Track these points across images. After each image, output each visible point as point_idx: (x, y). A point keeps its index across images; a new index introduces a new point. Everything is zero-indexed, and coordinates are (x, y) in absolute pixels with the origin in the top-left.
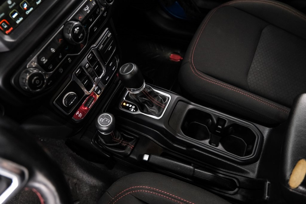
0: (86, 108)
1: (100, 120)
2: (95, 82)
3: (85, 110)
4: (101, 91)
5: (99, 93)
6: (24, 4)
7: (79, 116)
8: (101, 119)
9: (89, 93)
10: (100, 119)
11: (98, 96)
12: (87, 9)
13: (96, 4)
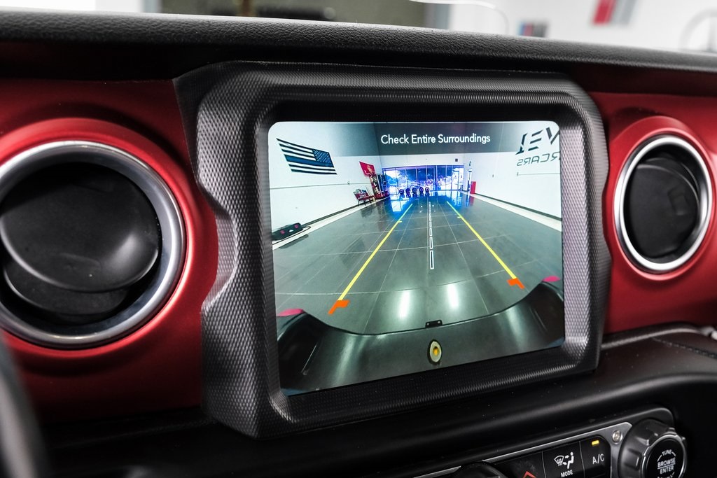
12: (565, 463)
13: (603, 464)
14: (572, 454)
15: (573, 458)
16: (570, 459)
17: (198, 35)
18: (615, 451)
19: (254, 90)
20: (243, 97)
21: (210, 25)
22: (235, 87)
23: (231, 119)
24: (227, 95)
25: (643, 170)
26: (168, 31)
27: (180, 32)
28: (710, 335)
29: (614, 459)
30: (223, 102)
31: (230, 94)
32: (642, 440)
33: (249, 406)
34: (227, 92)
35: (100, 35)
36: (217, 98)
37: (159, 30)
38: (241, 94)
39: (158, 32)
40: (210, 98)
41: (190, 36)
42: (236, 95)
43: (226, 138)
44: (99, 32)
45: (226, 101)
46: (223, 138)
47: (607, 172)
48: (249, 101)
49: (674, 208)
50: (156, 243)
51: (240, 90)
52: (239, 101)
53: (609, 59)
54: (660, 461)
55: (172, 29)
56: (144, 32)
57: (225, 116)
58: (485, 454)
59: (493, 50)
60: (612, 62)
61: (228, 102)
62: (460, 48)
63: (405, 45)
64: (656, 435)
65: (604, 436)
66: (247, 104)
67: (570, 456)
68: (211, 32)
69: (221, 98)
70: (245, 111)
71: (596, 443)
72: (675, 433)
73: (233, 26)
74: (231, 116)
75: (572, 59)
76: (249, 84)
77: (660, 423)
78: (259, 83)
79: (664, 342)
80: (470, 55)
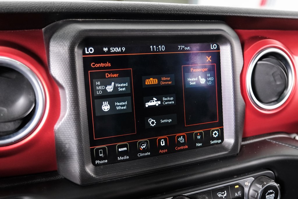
6: (144, 143)
12: (222, 196)
13: (241, 196)
14: (225, 191)
15: (226, 193)
16: (224, 194)
17: (49, 8)
18: (246, 190)
19: (74, 32)
20: (69, 35)
21: (54, 3)
22: (66, 31)
23: (64, 45)
24: (62, 34)
25: (260, 64)
26: (34, 6)
27: (40, 7)
28: (295, 138)
29: (246, 194)
30: (60, 37)
31: (64, 34)
32: (258, 185)
33: (77, 169)
34: (62, 33)
35: (3, 9)
36: (58, 36)
37: (31, 6)
38: (69, 34)
39: (30, 7)
40: (55, 36)
41: (44, 8)
42: (66, 34)
43: (62, 53)
44: (3, 8)
45: (62, 37)
46: (60, 54)
47: (243, 65)
48: (72, 36)
49: (275, 81)
50: (33, 100)
51: (68, 32)
52: (68, 37)
53: (243, 14)
54: (267, 195)
55: (37, 6)
56: (24, 7)
57: (61, 44)
58: (184, 192)
59: (187, 11)
60: (245, 15)
61: (63, 37)
62: (171, 10)
63: (145, 10)
64: (265, 183)
65: (240, 183)
66: (71, 38)
67: (225, 193)
68: (54, 7)
69: (60, 36)
70: (70, 41)
71: (237, 187)
72: (274, 183)
73: (65, 4)
74: (64, 44)
75: (225, 14)
76: (72, 29)
77: (268, 177)
78: (77, 28)
79: (271, 141)
80: (176, 13)
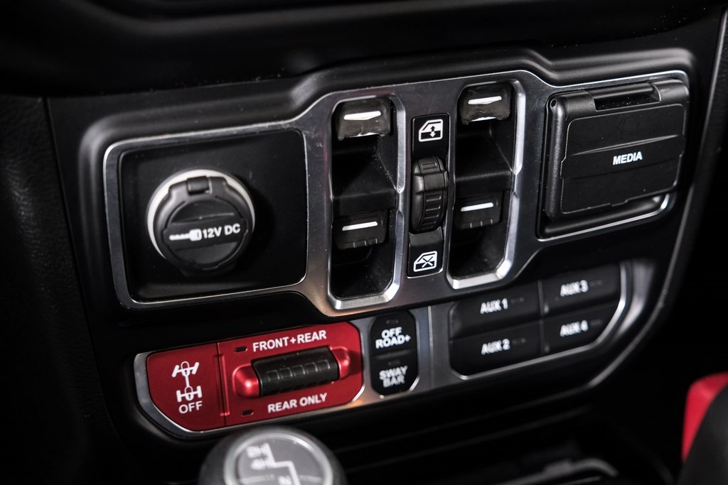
0: (248, 384)
1: (253, 452)
2: (408, 270)
3: (240, 393)
4: (409, 378)
5: (387, 383)
7: (179, 396)
8: (266, 449)
9: (331, 305)
10: (259, 444)
11: (361, 398)
